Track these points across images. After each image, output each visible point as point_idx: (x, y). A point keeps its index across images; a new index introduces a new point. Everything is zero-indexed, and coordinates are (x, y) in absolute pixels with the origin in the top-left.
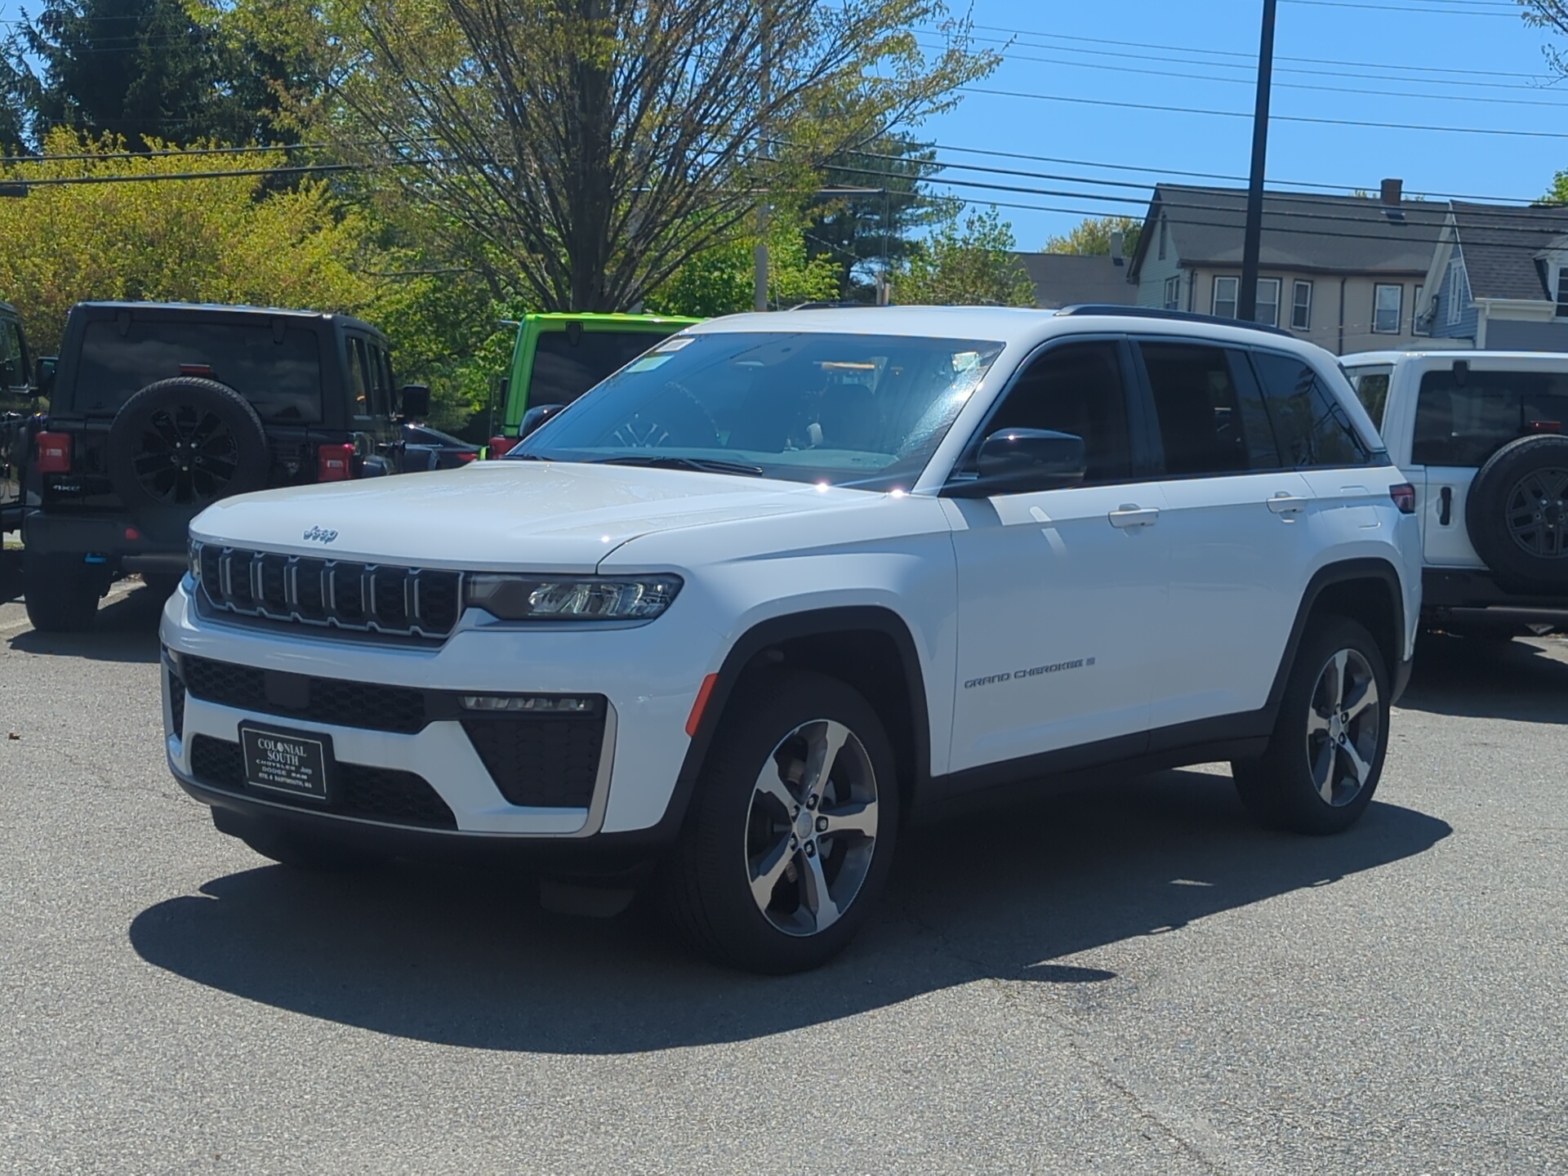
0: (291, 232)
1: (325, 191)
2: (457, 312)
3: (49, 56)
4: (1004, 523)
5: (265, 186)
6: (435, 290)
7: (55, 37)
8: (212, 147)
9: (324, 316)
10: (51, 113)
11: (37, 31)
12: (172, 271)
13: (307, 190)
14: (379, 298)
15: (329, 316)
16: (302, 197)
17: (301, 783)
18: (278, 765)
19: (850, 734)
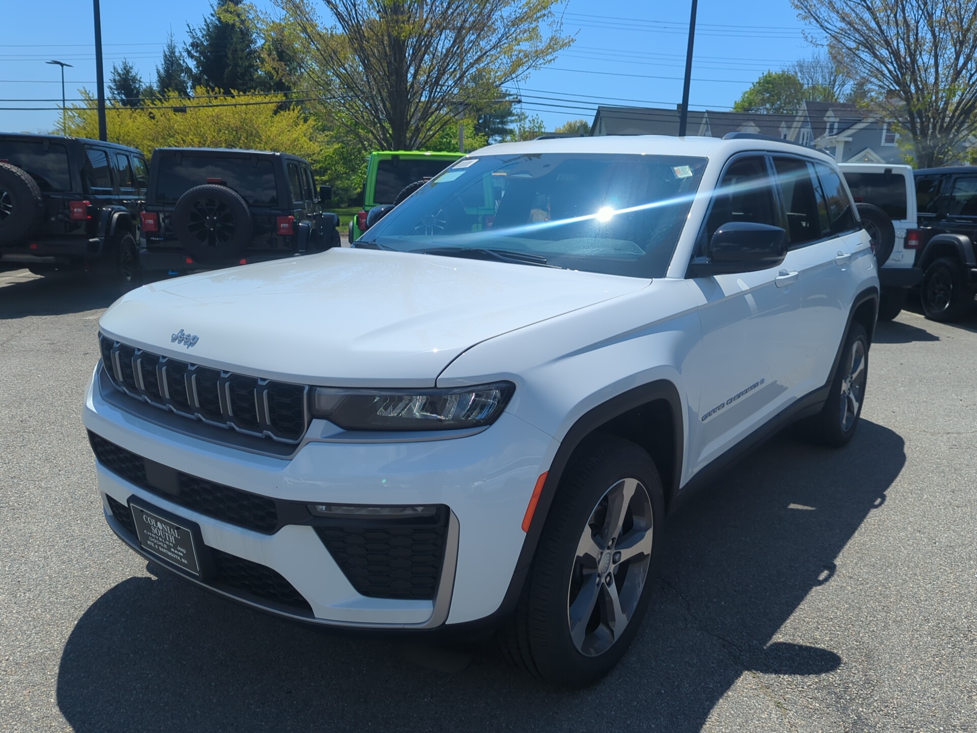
0: (288, 126)
1: (300, 110)
2: (351, 155)
3: (195, 60)
4: (726, 295)
5: (277, 109)
6: (343, 148)
7: (196, 52)
8: (257, 93)
9: (276, 154)
10: (197, 81)
11: (189, 49)
12: (244, 141)
13: (293, 110)
14: (321, 151)
15: (278, 154)
16: (292, 113)
17: (179, 558)
18: (160, 539)
19: (638, 484)
